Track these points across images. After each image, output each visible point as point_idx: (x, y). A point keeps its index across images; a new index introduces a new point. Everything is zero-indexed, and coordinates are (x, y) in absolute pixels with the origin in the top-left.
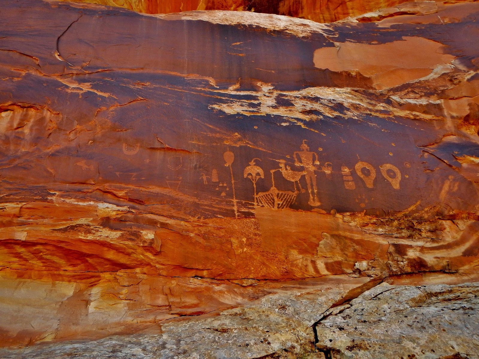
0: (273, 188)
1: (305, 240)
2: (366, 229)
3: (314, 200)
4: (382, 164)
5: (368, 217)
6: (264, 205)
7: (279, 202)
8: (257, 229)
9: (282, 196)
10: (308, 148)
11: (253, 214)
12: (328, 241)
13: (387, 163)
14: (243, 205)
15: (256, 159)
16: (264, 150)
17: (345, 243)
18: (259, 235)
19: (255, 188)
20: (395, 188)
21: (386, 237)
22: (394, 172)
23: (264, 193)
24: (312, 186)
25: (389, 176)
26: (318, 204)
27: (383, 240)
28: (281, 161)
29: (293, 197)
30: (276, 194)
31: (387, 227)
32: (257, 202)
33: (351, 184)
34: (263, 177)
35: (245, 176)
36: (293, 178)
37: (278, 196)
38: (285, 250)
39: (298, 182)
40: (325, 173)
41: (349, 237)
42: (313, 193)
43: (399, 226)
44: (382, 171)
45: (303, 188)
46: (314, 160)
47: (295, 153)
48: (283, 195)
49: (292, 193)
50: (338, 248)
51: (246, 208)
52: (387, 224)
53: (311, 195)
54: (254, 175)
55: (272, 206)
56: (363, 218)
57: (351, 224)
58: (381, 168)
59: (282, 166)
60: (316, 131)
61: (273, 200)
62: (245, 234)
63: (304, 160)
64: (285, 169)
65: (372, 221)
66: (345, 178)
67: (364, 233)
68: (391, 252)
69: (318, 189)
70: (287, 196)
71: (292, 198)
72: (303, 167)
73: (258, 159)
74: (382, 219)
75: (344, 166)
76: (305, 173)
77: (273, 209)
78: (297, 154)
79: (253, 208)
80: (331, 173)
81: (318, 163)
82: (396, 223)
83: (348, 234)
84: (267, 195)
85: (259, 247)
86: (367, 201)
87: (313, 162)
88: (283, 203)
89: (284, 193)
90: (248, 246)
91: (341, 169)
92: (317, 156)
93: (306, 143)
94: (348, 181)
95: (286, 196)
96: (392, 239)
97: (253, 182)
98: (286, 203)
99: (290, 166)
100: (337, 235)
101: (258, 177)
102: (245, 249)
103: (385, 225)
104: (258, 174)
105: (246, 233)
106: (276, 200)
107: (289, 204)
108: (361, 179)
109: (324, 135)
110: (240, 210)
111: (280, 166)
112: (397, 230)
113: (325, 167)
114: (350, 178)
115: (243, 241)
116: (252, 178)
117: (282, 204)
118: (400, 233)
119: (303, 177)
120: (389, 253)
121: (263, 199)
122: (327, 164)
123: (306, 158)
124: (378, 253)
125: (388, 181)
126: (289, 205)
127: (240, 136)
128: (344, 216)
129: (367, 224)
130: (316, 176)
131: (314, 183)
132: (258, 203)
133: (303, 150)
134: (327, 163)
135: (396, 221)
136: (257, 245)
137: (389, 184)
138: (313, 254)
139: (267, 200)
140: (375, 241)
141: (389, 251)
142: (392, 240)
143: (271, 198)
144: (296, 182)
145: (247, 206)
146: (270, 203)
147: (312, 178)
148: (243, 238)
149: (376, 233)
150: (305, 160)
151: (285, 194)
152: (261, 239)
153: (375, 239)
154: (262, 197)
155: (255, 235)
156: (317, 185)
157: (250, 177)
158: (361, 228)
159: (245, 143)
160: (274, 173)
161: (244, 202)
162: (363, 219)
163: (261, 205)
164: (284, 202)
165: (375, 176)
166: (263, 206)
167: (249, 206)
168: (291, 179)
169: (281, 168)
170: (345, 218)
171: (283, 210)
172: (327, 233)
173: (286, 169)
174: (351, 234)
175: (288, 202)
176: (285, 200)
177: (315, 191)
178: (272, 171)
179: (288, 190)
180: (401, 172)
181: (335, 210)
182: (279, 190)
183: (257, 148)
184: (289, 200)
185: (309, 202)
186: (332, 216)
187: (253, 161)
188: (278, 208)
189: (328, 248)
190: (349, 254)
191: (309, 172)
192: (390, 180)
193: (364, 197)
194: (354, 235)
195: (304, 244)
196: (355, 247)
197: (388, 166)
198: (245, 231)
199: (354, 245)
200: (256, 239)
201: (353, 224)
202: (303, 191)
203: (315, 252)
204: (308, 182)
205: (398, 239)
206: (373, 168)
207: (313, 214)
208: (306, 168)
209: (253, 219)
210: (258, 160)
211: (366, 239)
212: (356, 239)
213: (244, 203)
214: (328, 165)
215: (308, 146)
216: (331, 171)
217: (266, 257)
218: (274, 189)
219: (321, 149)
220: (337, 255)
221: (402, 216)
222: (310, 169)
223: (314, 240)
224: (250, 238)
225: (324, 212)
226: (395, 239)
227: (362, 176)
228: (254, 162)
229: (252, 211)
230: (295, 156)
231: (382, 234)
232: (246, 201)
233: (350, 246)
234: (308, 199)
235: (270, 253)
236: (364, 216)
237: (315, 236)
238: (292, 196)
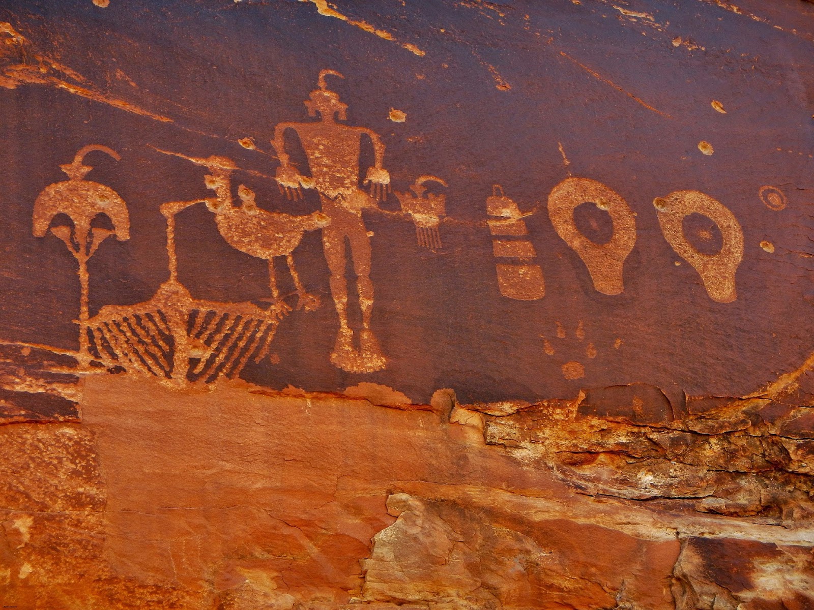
0: (171, 286)
1: (308, 523)
2: (582, 477)
3: (356, 343)
4: (664, 191)
5: (595, 421)
6: (125, 365)
7: (196, 353)
8: (88, 475)
9: (212, 326)
10: (343, 107)
11: (68, 408)
12: (415, 531)
13: (688, 188)
14: (21, 361)
15: (92, 148)
16: (138, 111)
17: (490, 539)
18: (96, 504)
19: (85, 285)
20: (716, 295)
21: (668, 508)
22: (714, 227)
23: (129, 311)
24: (351, 278)
25: (693, 245)
26: (375, 363)
27: (654, 524)
28: (215, 163)
29: (263, 328)
30: (181, 313)
31: (674, 468)
32: (93, 350)
33: (525, 274)
34: (123, 234)
35: (40, 227)
36: (266, 243)
37: (190, 324)
38: (215, 573)
39: (289, 260)
40: (412, 223)
41: (508, 509)
42: (353, 310)
43: (727, 462)
44: (662, 220)
45: (308, 289)
46: (365, 165)
47: (282, 127)
48: (217, 320)
49: (259, 311)
50: (458, 559)
51: (37, 376)
52: (676, 456)
53: (343, 322)
54: (82, 223)
55: (161, 367)
56: (575, 426)
57: (518, 454)
58: (659, 208)
59: (217, 184)
60: (382, 34)
61: (170, 340)
62: (28, 496)
63: (319, 165)
64: (228, 202)
65: (612, 442)
66: (501, 249)
67: (572, 493)
68: (684, 576)
69: (378, 296)
70: (236, 324)
71: (259, 335)
72: (313, 192)
73: (106, 150)
74: (659, 430)
75: (499, 195)
76: (320, 222)
77: (165, 382)
78: (289, 135)
79: (71, 376)
80: (441, 225)
81: (382, 177)
82: (712, 449)
83: (503, 498)
84: (138, 318)
85: (95, 557)
86: (591, 354)
87: (362, 175)
88: (213, 357)
89: (220, 310)
90: (41, 552)
91: (483, 208)
92: (379, 148)
93: (332, 84)
94: (515, 262)
95: (229, 323)
96: (692, 519)
97: (77, 256)
98: (227, 358)
99: (252, 186)
100: (454, 504)
101: (100, 235)
102: (26, 569)
103: (665, 457)
104: (101, 220)
105: (34, 496)
106: (184, 341)
107: (244, 360)
108: (571, 255)
109: (417, 52)
110: (7, 388)
111: (210, 186)
112: (719, 481)
113: (415, 196)
114: (524, 249)
115: (17, 532)
116: (72, 240)
117: (210, 362)
118: (728, 493)
119: (313, 238)
120: (678, 579)
121: (122, 339)
122: (424, 185)
123: (328, 152)
124: (629, 581)
125: (686, 265)
126: (241, 367)
127: (21, 38)
128: (488, 419)
129: (590, 453)
130: (371, 234)
131: (362, 269)
132: (97, 356)
133: (318, 117)
134: (422, 180)
135: (713, 441)
136: (85, 548)
137: (694, 279)
138: (346, 589)
139: (140, 342)
140: (618, 528)
141: (677, 573)
142: (693, 524)
143: (161, 332)
144: (280, 261)
145: (41, 366)
146: (153, 357)
147: (354, 243)
148: (17, 516)
149: (628, 492)
150: (325, 160)
151: (226, 317)
152: (105, 522)
153: (620, 517)
154: (118, 325)
155: (77, 501)
156: (373, 277)
157: (62, 232)
158: (563, 472)
159: (43, 71)
160: (178, 216)
161: (26, 349)
162: (572, 432)
163: (107, 362)
164: (218, 350)
165: (632, 244)
166: (119, 370)
167: (54, 370)
168: (257, 246)
169: (212, 194)
170: (493, 429)
171: (212, 387)
172: (410, 493)
173: (237, 203)
174: (516, 499)
175: (236, 354)
176: (222, 343)
177: (366, 304)
178: (170, 209)
179: (241, 299)
180: (744, 229)
181: (451, 391)
182: (196, 296)
183: (101, 99)
184: (241, 344)
185: (334, 356)
186: (435, 417)
187: (78, 159)
188: (191, 377)
189: (413, 559)
190: (504, 588)
191: (340, 217)
192: (697, 261)
193: (580, 335)
194: (530, 501)
195: (306, 542)
196: (534, 557)
197: (692, 201)
198: (27, 482)
199: (529, 544)
200: (77, 524)
201: (527, 452)
202: (310, 304)
203: (353, 580)
204: (335, 260)
205: (717, 520)
206: (624, 209)
207: (350, 408)
208: (327, 197)
209: (69, 431)
210: (107, 156)
211: (582, 521)
212: (538, 518)
213: (26, 352)
214: (430, 188)
215: (341, 100)
216: (441, 217)
217: (125, 605)
218: (176, 293)
219: (399, 117)
220: (453, 592)
221: (741, 417)
222: (345, 204)
223: (351, 524)
224: (51, 518)
225: (401, 399)
226: (708, 520)
227: (576, 244)
228: (84, 163)
229: (66, 392)
230: (278, 143)
231: (655, 498)
232: (35, 342)
233: (509, 551)
234: (330, 342)
235: (145, 587)
236: (577, 419)
237: (354, 508)
238: (258, 326)
